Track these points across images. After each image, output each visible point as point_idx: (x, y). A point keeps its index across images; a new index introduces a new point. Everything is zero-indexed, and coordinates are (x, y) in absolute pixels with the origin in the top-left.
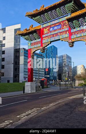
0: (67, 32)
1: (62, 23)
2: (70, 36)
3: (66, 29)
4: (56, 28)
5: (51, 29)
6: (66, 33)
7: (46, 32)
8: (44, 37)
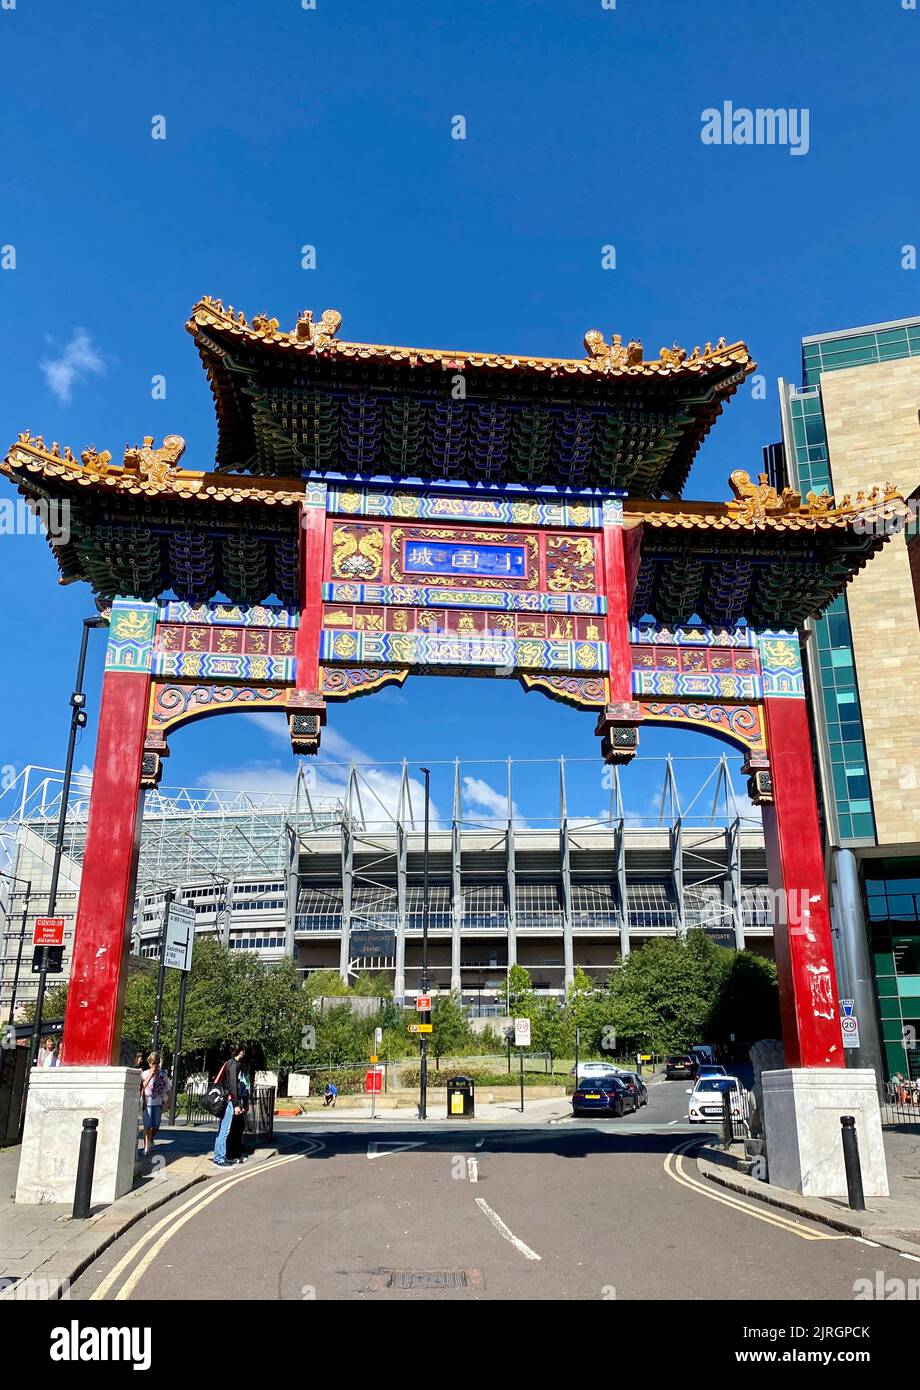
0: (592, 631)
1: (531, 540)
2: (622, 670)
3: (586, 604)
4: (466, 560)
5: (422, 557)
6: (583, 635)
7: (357, 562)
8: (345, 606)
